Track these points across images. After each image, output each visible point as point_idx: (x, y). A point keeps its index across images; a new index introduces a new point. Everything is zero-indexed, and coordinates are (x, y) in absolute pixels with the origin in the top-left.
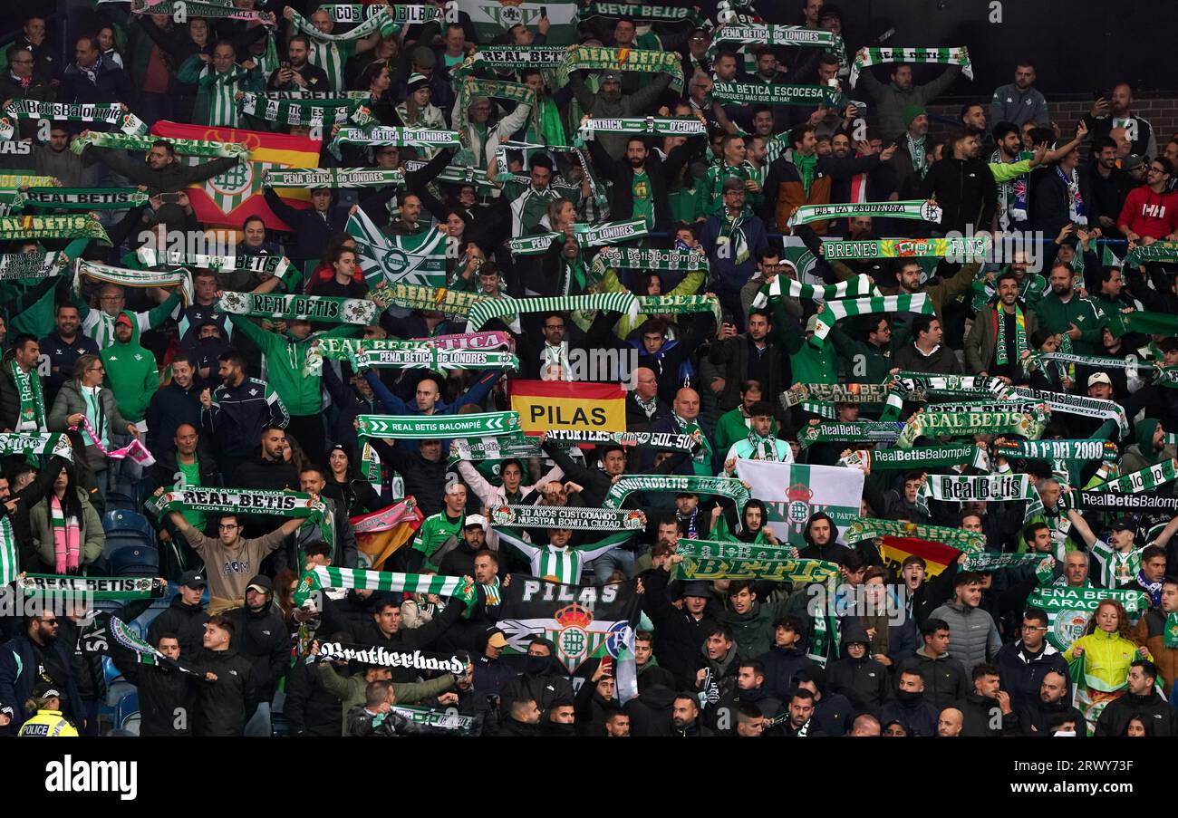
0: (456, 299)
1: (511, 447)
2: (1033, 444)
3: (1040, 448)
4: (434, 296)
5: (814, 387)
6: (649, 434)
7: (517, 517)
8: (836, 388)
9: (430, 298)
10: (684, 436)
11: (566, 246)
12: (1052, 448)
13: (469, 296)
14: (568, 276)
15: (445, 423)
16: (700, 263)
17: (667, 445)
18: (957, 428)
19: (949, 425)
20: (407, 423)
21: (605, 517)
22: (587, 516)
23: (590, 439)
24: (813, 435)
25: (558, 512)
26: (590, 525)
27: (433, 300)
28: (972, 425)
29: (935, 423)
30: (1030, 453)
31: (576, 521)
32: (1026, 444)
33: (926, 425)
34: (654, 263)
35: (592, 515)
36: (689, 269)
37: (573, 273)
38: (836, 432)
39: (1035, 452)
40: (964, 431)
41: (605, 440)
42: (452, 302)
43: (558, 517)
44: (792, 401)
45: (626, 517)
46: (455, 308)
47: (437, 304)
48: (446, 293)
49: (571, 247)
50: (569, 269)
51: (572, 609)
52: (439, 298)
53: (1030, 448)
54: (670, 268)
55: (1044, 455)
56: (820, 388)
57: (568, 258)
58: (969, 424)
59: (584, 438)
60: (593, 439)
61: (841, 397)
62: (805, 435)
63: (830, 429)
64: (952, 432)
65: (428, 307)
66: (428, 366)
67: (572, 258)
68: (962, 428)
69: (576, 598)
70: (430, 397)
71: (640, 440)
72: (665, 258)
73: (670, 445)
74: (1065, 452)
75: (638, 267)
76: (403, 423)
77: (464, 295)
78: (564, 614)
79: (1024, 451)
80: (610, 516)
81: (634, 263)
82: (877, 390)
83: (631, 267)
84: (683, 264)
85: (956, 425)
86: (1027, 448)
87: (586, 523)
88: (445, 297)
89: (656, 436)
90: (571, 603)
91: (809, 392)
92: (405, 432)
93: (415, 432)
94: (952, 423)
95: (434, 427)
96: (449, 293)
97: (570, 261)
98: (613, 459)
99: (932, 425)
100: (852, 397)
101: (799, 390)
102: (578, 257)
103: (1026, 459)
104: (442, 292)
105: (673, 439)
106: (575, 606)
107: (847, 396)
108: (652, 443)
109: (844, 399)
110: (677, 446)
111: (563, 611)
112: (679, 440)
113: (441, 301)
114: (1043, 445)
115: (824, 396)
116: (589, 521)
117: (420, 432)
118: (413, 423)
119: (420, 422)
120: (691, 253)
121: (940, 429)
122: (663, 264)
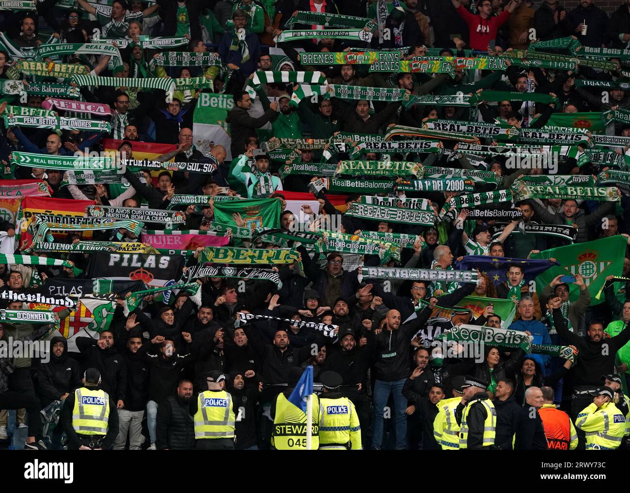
0: (61, 68)
1: (102, 177)
2: (420, 182)
3: (424, 184)
4: (47, 67)
5: (284, 140)
6: (185, 164)
7: (105, 214)
8: (298, 141)
9: (44, 69)
10: (208, 165)
11: (135, 51)
12: (432, 184)
13: (69, 66)
14: (136, 70)
15: (67, 160)
16: (216, 60)
17: (197, 170)
18: (368, 170)
19: (363, 168)
20: (43, 159)
21: (160, 214)
22: (149, 213)
23: (148, 166)
24: (288, 170)
25: (131, 211)
26: (151, 219)
27: (47, 70)
28: (379, 168)
29: (354, 167)
30: (418, 188)
31: (142, 217)
32: (415, 182)
33: (347, 168)
34: (186, 63)
35: (152, 213)
36: (209, 64)
37: (139, 69)
38: (302, 168)
39: (421, 187)
40: (374, 172)
41: (158, 166)
42: (59, 70)
43: (131, 214)
44: (270, 148)
45: (174, 215)
46: (61, 74)
47: (49, 72)
48: (54, 65)
49: (138, 53)
50: (136, 65)
51: (140, 272)
52: (50, 68)
53: (418, 185)
54: (196, 65)
55: (427, 189)
56: (288, 141)
57: (136, 59)
58: (377, 167)
59: (145, 165)
60: (150, 166)
61: (301, 145)
62: (283, 170)
63: (298, 166)
64: (366, 172)
65: (44, 74)
66: (54, 127)
67: (138, 60)
68: (373, 170)
69: (142, 265)
70: (55, 145)
71: (180, 167)
72: (194, 58)
73: (199, 170)
74: (440, 187)
75: (175, 65)
76: (40, 158)
77: (66, 66)
78: (134, 274)
79: (414, 187)
80: (164, 214)
81: (173, 63)
82: (325, 142)
83: (171, 65)
84: (205, 62)
85: (368, 168)
86: (416, 185)
87: (148, 218)
88: (53, 67)
89: (190, 164)
90: (139, 268)
91: (281, 143)
92: (42, 164)
93: (47, 164)
94: (365, 167)
95: (60, 163)
96: (56, 65)
97: (137, 61)
98: (163, 181)
99: (352, 168)
100: (308, 146)
101: (274, 141)
102: (141, 59)
103: (416, 191)
104: (51, 65)
105: (201, 167)
106: (142, 270)
107: (305, 145)
108: (188, 169)
109: (303, 147)
110: (204, 171)
111: (134, 273)
112: (204, 167)
113: (52, 70)
114: (426, 182)
115: (291, 145)
116: (151, 217)
117: (51, 165)
118: (46, 160)
119: (51, 159)
120: (211, 54)
121: (357, 170)
122: (192, 62)
